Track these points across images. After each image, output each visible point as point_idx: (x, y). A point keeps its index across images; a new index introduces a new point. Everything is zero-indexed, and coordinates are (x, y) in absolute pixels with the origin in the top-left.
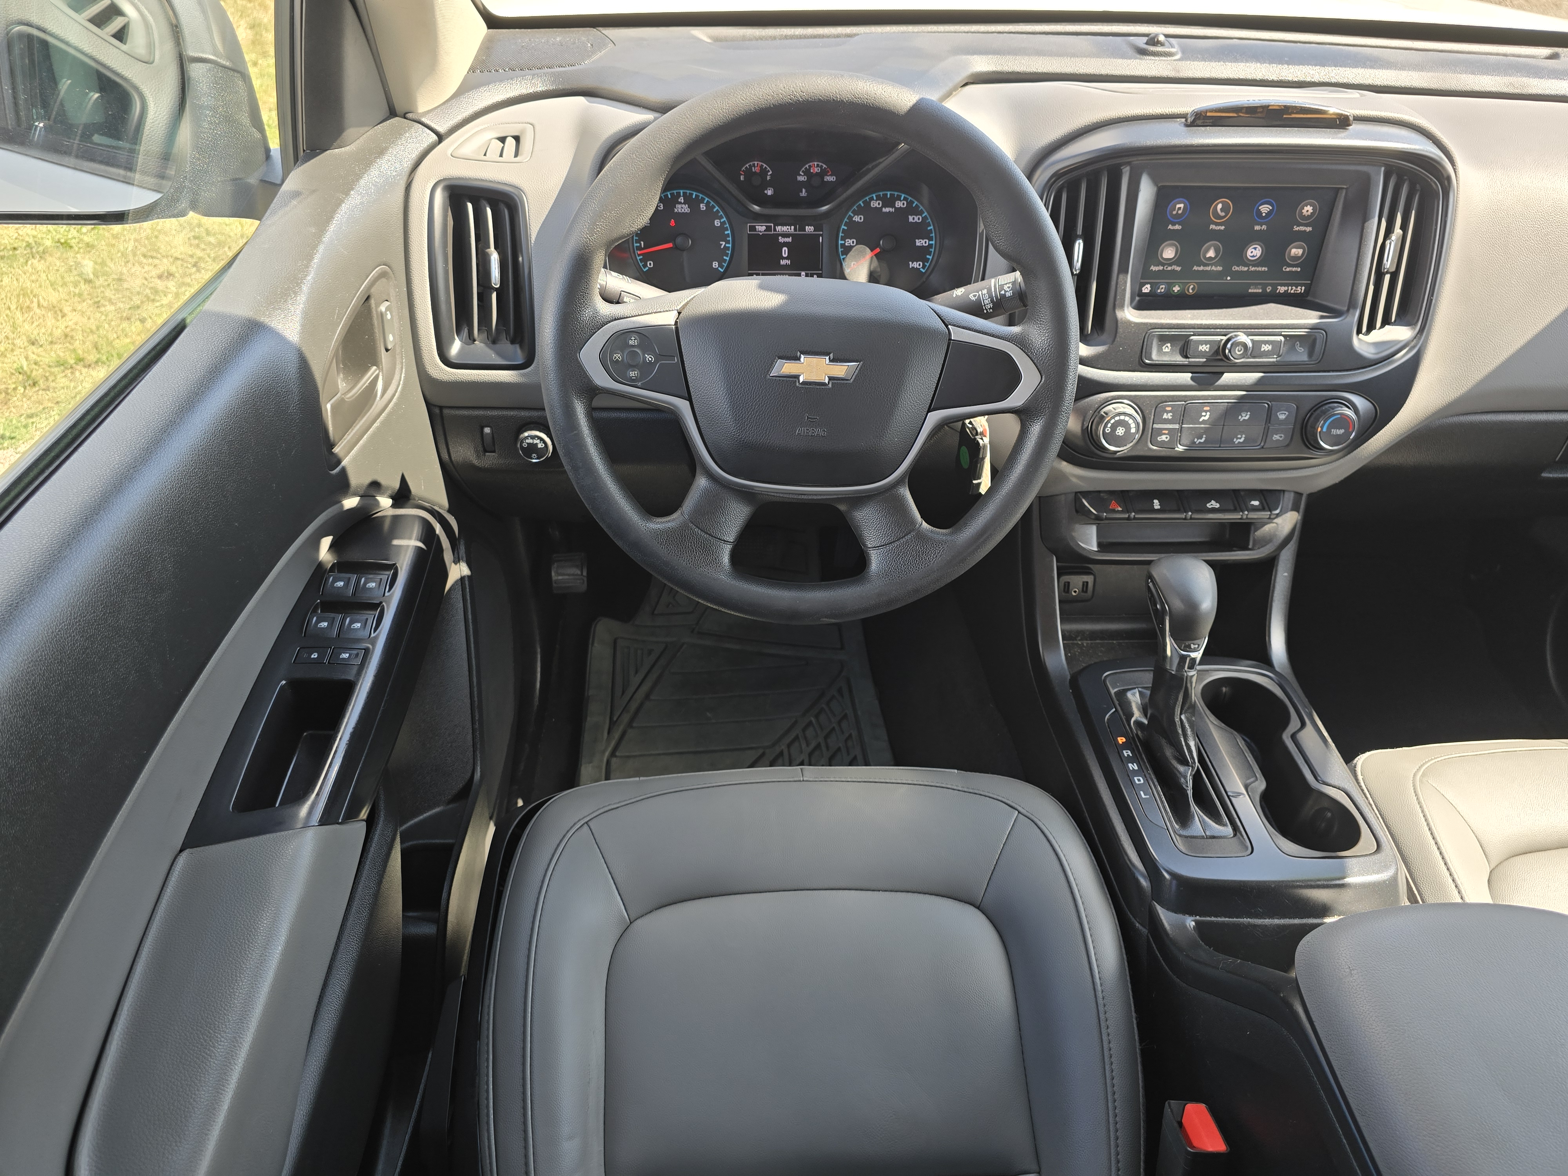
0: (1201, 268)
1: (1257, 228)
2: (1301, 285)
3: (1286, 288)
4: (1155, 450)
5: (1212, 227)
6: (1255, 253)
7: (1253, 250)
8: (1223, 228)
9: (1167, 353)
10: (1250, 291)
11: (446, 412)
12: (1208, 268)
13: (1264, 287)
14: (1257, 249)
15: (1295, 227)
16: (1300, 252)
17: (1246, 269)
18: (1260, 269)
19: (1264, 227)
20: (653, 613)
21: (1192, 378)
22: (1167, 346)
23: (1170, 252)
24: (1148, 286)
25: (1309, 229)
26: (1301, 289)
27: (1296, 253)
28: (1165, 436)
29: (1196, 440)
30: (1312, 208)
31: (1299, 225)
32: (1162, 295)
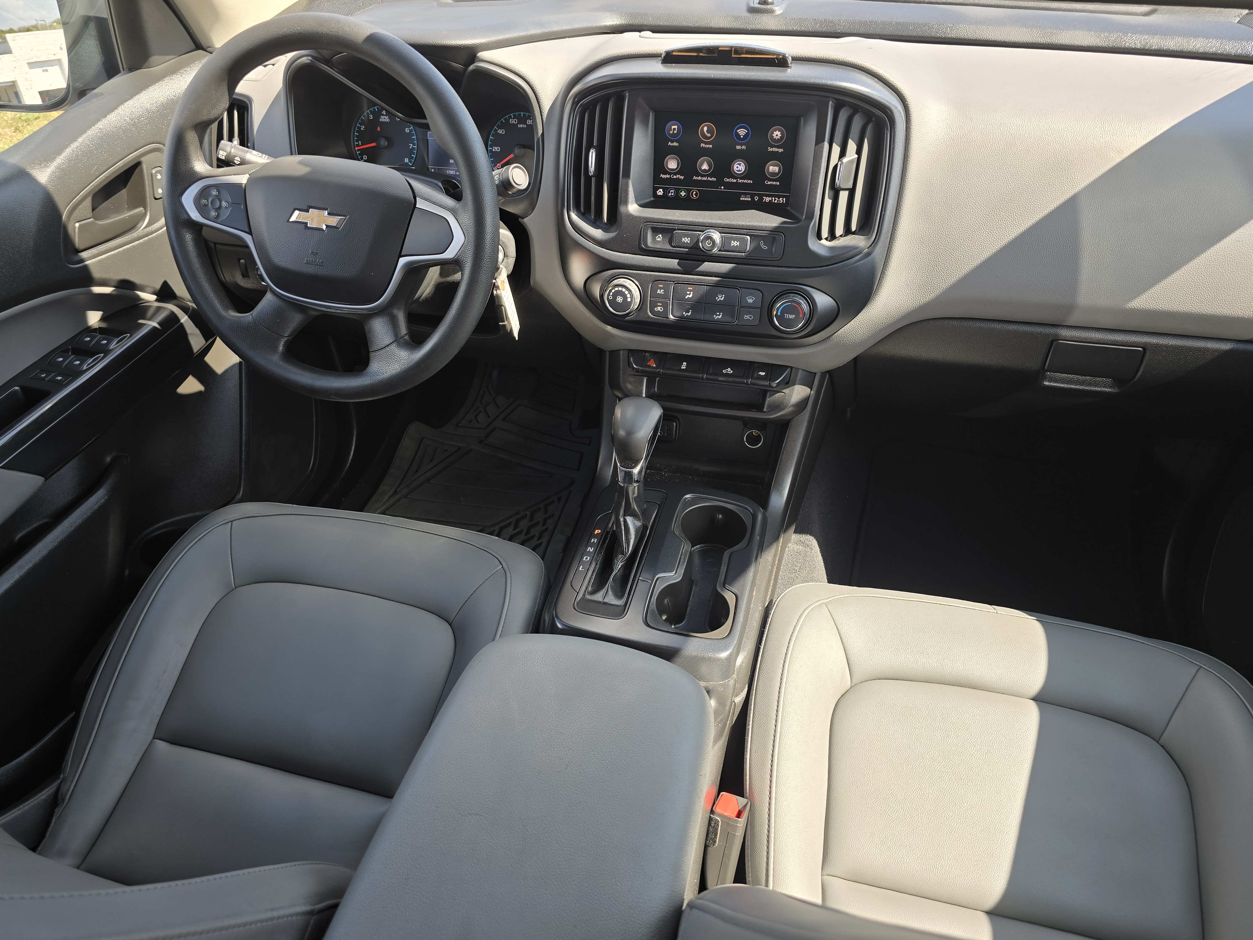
0: (700, 178)
1: (738, 147)
2: (783, 197)
3: (770, 199)
4: (653, 318)
5: (702, 145)
6: (740, 168)
7: (738, 166)
8: (711, 146)
9: (658, 241)
10: (741, 199)
11: (218, 246)
12: (705, 179)
13: (752, 196)
14: (741, 165)
15: (769, 148)
16: (776, 169)
17: (735, 181)
18: (746, 181)
19: (744, 147)
20: (457, 426)
21: (678, 264)
22: (659, 237)
23: (673, 163)
24: (661, 190)
25: (781, 150)
26: (783, 200)
27: (774, 170)
28: (660, 308)
29: (684, 313)
30: (780, 133)
31: (772, 146)
32: (671, 198)
